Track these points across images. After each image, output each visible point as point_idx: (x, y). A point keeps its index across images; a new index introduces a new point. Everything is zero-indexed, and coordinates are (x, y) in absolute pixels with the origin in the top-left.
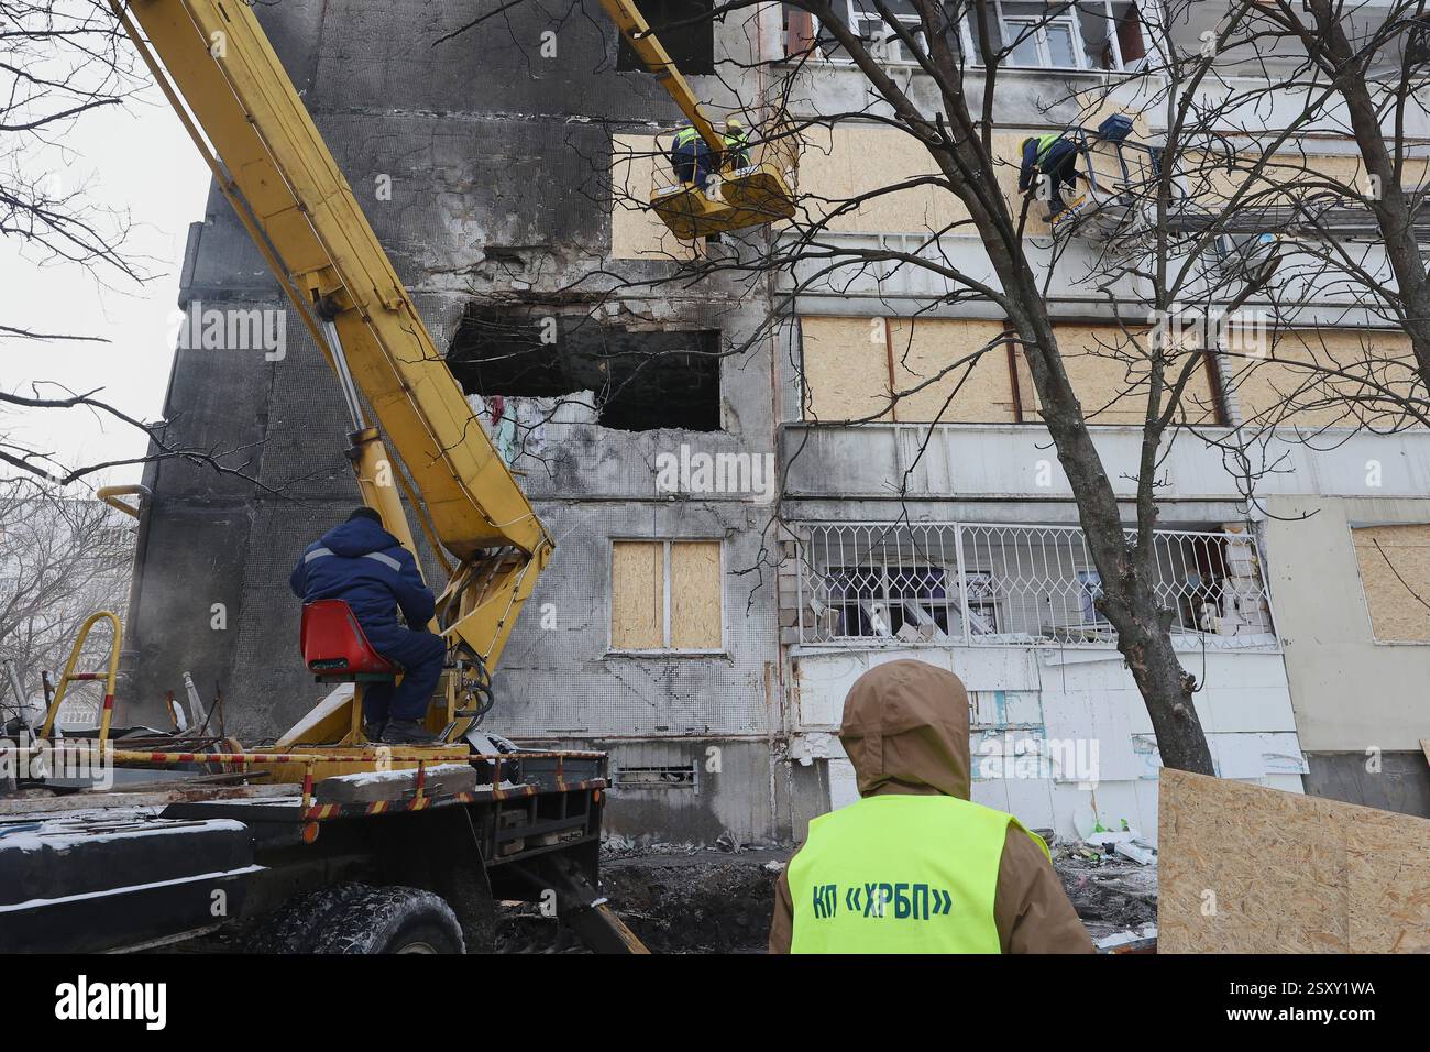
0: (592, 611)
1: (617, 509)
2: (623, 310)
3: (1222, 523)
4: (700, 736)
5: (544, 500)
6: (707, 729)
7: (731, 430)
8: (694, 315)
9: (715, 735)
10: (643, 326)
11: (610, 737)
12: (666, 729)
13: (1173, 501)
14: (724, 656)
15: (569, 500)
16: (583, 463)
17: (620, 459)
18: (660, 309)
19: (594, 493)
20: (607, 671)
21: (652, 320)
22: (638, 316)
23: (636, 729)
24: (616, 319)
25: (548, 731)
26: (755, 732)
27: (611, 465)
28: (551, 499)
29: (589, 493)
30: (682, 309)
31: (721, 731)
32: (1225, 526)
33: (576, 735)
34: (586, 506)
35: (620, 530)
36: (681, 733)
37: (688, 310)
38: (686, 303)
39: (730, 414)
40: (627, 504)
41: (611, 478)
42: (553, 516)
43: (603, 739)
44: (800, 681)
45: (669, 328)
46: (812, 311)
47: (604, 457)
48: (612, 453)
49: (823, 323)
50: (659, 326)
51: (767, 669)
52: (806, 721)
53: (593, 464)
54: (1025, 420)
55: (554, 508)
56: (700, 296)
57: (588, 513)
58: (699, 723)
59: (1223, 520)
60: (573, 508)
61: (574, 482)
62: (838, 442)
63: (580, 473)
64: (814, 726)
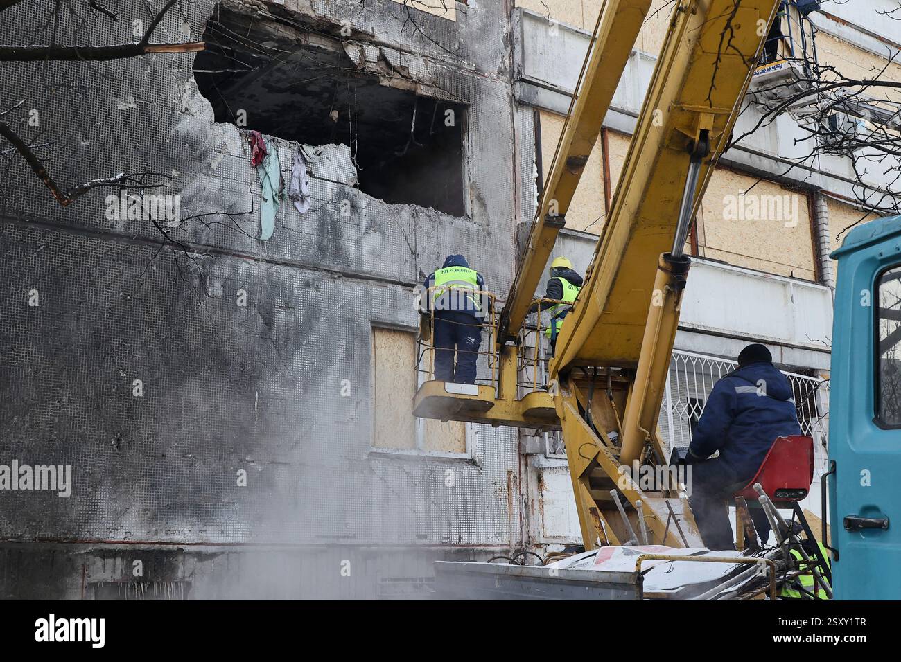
0: (357, 403)
1: (379, 290)
2: (382, 58)
3: (817, 370)
4: (454, 545)
5: (308, 268)
6: (460, 538)
7: (476, 219)
8: (446, 82)
9: (468, 545)
10: (398, 82)
11: (374, 545)
12: (425, 537)
13: (792, 347)
14: (472, 462)
15: (332, 272)
16: (347, 231)
17: (383, 233)
18: (416, 67)
19: (359, 268)
20: (372, 471)
21: (407, 78)
22: (395, 70)
23: (400, 536)
24: (373, 67)
25: (318, 536)
26: (500, 542)
27: (374, 240)
28: (315, 268)
29: (354, 268)
30: (436, 72)
31: (472, 540)
32: (820, 373)
33: (343, 541)
34: (351, 283)
35: (384, 315)
36: (438, 542)
37: (441, 75)
38: (439, 66)
39: (475, 201)
40: (390, 286)
41: (374, 254)
42: (318, 289)
43: (369, 546)
44: (544, 492)
45: (423, 91)
46: (550, 107)
47: (367, 228)
48: (375, 225)
49: (554, 121)
50: (413, 86)
51: (509, 478)
52: (548, 533)
53: (357, 235)
54: (701, 254)
55: (319, 280)
56: (451, 61)
57: (351, 291)
58: (454, 532)
59: (817, 367)
60: (337, 282)
61: (339, 252)
62: (568, 251)
63: (345, 243)
64: (554, 537)
